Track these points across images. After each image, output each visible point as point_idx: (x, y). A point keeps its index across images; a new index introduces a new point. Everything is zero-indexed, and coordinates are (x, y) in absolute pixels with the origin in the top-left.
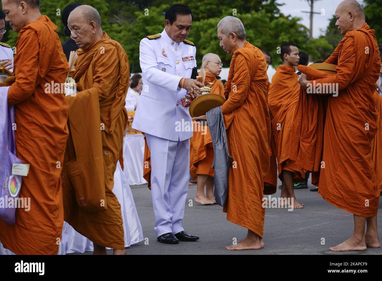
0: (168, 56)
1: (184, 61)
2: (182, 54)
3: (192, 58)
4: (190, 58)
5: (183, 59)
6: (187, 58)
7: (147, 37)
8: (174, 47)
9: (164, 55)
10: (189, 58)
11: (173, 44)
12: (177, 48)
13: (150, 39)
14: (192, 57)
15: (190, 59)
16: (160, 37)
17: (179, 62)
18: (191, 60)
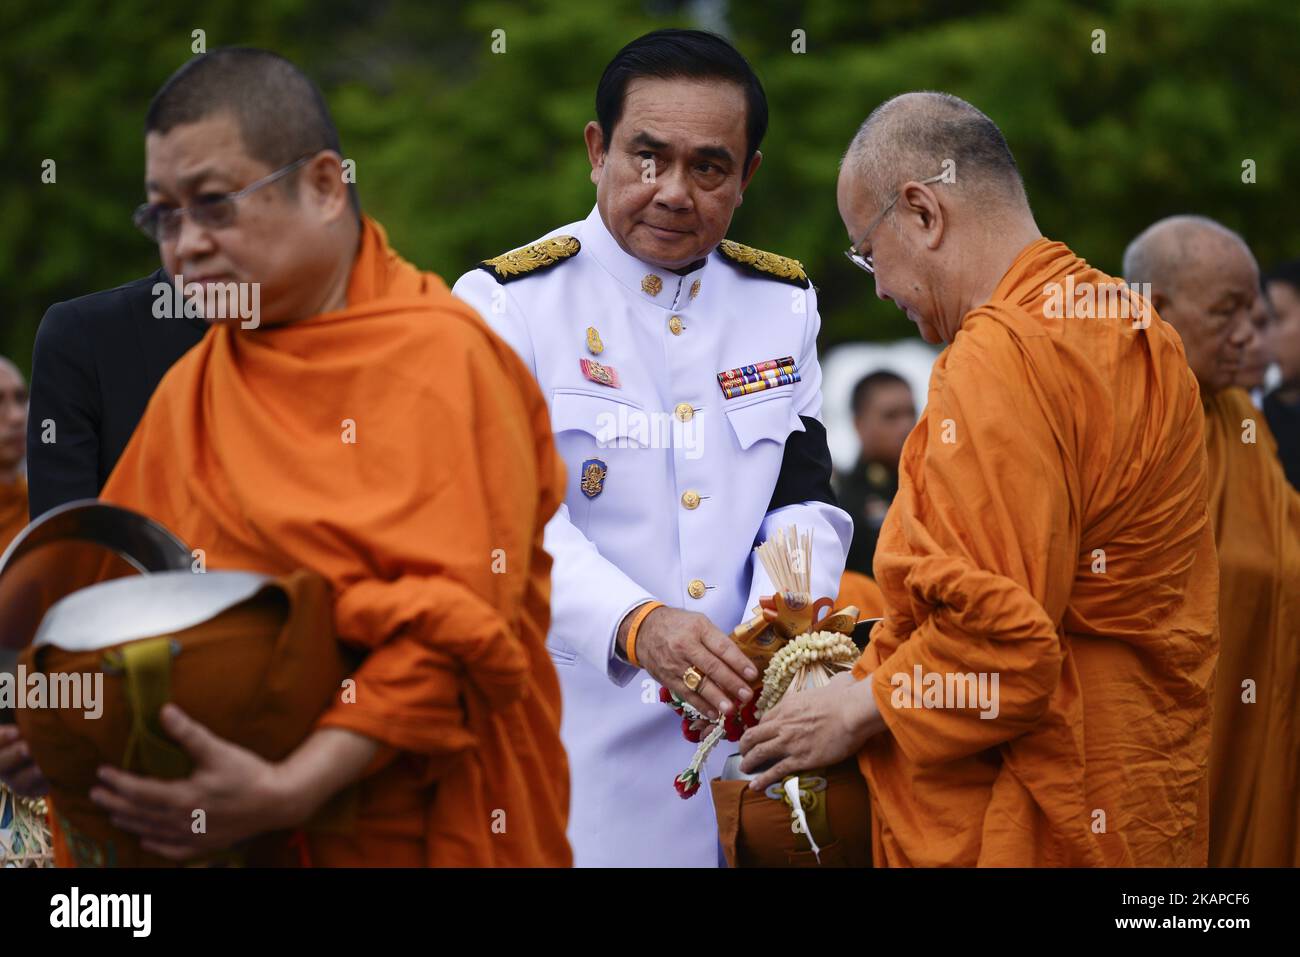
0: (622, 378)
1: (728, 397)
2: (721, 350)
3: (788, 369)
4: (771, 375)
5: (722, 379)
6: (749, 373)
7: (488, 262)
8: (665, 312)
9: (593, 381)
10: (767, 373)
11: (653, 288)
12: (683, 312)
13: (504, 279)
14: (788, 362)
15: (773, 381)
16: (573, 254)
17: (695, 405)
18: (780, 384)
